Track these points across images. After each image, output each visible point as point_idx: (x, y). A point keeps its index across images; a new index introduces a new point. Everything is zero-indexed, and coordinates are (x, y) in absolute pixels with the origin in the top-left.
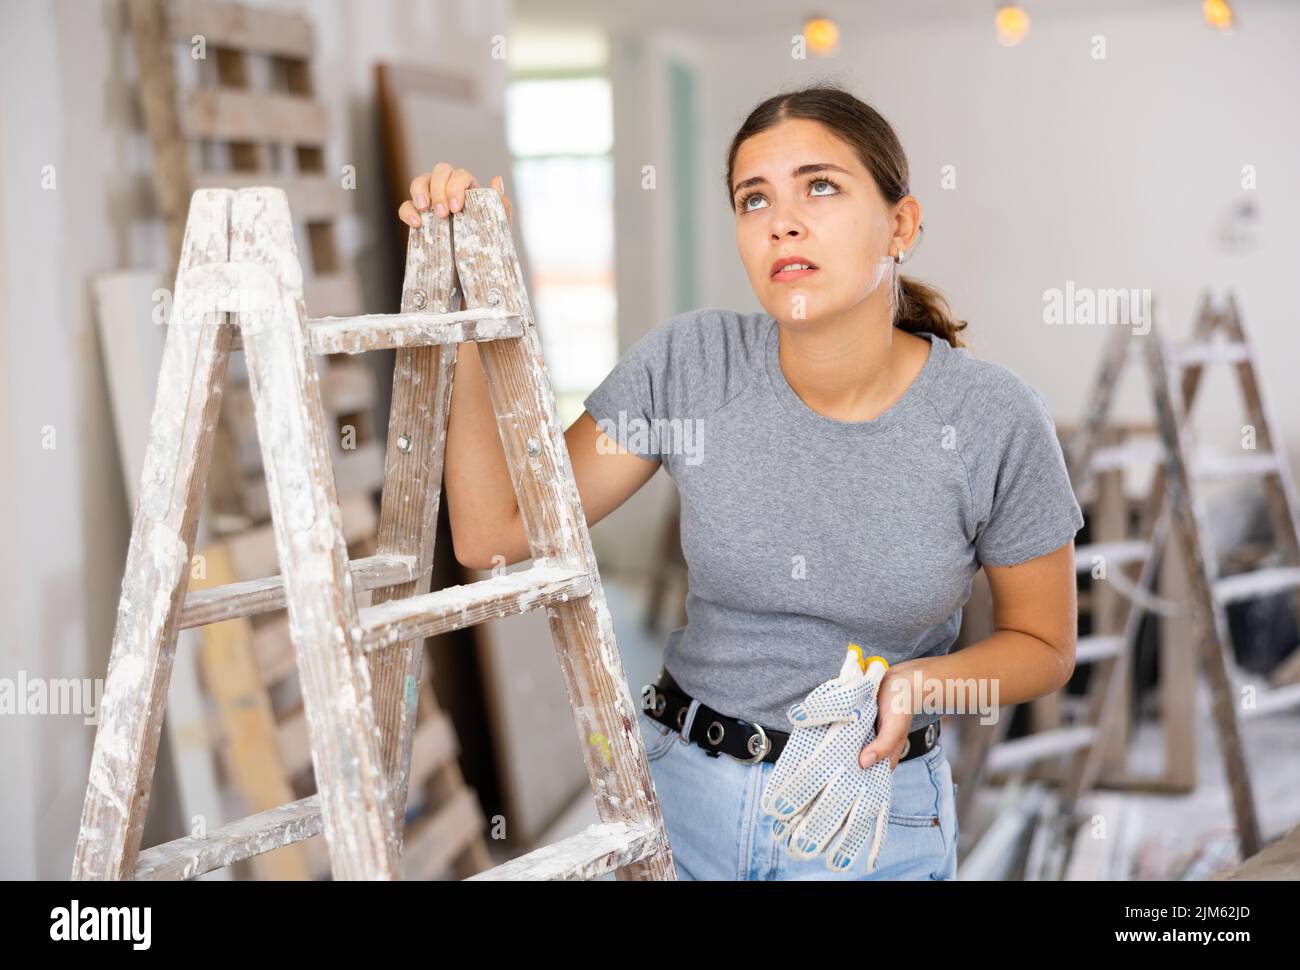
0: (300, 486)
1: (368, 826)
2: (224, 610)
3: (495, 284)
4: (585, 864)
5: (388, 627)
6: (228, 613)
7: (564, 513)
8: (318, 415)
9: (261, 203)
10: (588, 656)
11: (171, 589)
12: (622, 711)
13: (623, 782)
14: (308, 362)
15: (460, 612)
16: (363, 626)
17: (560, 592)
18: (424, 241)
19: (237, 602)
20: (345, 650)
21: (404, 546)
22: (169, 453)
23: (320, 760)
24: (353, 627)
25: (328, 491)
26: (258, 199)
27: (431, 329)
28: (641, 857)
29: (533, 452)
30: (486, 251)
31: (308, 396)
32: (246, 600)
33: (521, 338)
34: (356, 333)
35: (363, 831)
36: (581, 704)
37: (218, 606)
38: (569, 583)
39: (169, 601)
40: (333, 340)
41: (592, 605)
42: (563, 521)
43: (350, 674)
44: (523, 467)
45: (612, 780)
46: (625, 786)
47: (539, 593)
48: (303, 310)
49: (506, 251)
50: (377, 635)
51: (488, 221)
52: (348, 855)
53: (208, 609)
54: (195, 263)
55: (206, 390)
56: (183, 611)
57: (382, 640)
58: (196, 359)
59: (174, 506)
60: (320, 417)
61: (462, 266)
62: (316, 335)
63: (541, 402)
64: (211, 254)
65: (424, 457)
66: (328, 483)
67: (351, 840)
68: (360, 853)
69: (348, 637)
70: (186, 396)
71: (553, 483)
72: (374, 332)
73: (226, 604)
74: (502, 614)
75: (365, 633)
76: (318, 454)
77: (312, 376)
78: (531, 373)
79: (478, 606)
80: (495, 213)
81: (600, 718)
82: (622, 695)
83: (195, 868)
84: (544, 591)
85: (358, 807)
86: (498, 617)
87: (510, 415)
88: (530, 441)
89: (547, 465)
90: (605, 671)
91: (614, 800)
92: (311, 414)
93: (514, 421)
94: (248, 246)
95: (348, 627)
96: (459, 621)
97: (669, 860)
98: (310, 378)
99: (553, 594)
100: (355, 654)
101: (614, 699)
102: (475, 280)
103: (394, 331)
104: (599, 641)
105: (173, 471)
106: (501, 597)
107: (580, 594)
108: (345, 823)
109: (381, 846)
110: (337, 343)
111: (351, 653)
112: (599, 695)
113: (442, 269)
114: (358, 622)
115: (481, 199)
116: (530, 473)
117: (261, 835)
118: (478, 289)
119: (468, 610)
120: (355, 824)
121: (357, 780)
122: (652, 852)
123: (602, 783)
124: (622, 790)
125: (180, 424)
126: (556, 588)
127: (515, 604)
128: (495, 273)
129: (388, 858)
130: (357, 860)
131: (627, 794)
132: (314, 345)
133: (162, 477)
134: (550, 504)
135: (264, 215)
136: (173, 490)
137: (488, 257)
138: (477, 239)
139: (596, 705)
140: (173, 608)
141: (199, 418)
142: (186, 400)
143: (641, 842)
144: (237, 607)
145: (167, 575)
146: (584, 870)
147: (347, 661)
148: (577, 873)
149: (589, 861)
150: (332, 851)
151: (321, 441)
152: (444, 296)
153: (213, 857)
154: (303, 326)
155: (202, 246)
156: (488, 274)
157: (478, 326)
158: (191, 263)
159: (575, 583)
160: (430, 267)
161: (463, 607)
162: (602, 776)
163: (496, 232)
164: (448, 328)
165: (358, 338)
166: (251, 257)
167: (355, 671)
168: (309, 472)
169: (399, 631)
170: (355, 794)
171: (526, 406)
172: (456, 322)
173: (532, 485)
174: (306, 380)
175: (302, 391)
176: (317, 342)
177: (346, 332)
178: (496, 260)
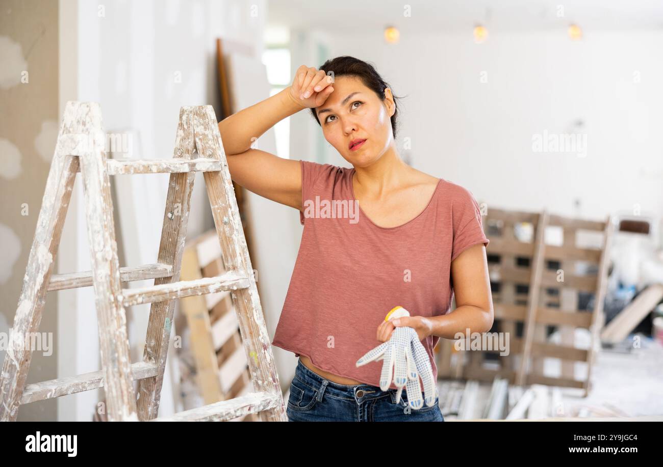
0: (99, 232)
1: (120, 384)
2: (71, 284)
3: (210, 147)
4: (236, 409)
5: (137, 296)
6: (72, 285)
7: (238, 250)
8: (108, 201)
9: (88, 108)
10: (248, 315)
11: (44, 273)
12: (263, 341)
13: (263, 373)
14: (105, 178)
15: (177, 291)
16: (124, 295)
17: (233, 285)
18: (183, 127)
19: (78, 281)
20: (114, 305)
21: (168, 260)
22: (48, 214)
23: (103, 354)
24: (119, 295)
25: (111, 234)
26: (88, 106)
27: (171, 166)
28: (268, 408)
29: (225, 223)
30: (207, 132)
31: (104, 193)
32: (83, 280)
33: (220, 171)
34: (132, 166)
35: (118, 386)
36: (246, 338)
37: (68, 282)
38: (237, 281)
39: (42, 279)
40: (119, 169)
41: (250, 292)
42: (238, 254)
43: (115, 316)
44: (222, 230)
45: (259, 373)
46: (264, 376)
47: (221, 285)
48: (105, 155)
49: (214, 133)
50: (131, 299)
51: (207, 120)
52: (113, 397)
53: (63, 283)
54: (65, 132)
55: (64, 188)
56: (50, 283)
57: (133, 301)
58: (61, 175)
59: (48, 237)
60: (110, 202)
61: (197, 140)
62: (110, 167)
63: (228, 200)
64: (71, 129)
65: (178, 222)
66: (111, 231)
67: (114, 390)
68: (117, 397)
69: (116, 299)
70: (56, 190)
71: (234, 237)
72: (141, 166)
73: (72, 281)
74: (200, 294)
75: (124, 298)
76: (107, 218)
77: (107, 184)
78: (225, 187)
79: (186, 289)
80: (210, 115)
81: (253, 344)
82: (263, 334)
83: (53, 394)
84: (223, 284)
85: (117, 375)
86: (198, 295)
87: (217, 206)
88: (224, 217)
89: (232, 228)
90: (255, 322)
91: (260, 382)
92: (105, 200)
93: (218, 209)
94: (83, 127)
95: (116, 294)
96: (176, 295)
97: (283, 410)
98: (105, 185)
99: (228, 286)
100: (119, 307)
101: (259, 335)
102: (202, 146)
103: (152, 165)
104: (253, 309)
105: (48, 222)
106: (199, 286)
107: (243, 287)
108: (112, 383)
109: (125, 393)
110: (121, 170)
111: (117, 306)
112: (253, 334)
113: (190, 140)
114: (121, 293)
115: (204, 110)
116: (224, 233)
117: (88, 382)
118: (203, 150)
119: (181, 290)
120: (115, 383)
121: (117, 364)
122: (274, 406)
123: (255, 374)
124: (263, 377)
125: (53, 202)
126: (231, 283)
127: (207, 289)
128: (210, 142)
129: (128, 399)
130: (115, 399)
131: (265, 379)
132: (109, 171)
133: (44, 225)
134: (233, 246)
135: (89, 113)
136: (48, 230)
137: (207, 136)
138: (203, 127)
139: (252, 338)
140: (45, 282)
141: (61, 201)
142: (56, 192)
143: (268, 401)
144: (78, 283)
145: (43, 267)
146: (235, 411)
147: (114, 309)
148: (232, 413)
149: (239, 407)
150: (107, 395)
151: (109, 213)
152: (190, 152)
153: (63, 390)
154: (104, 162)
155: (68, 126)
156: (207, 143)
157: (197, 165)
158: (63, 133)
159: (241, 281)
160: (185, 139)
161: (179, 289)
162: (255, 371)
163: (210, 123)
164: (180, 165)
165: (133, 168)
166: (84, 132)
167: (118, 314)
168: (102, 226)
169: (143, 298)
170: (116, 370)
171: (223, 202)
172: (185, 163)
173: (226, 237)
174: (104, 185)
175: (101, 190)
176: (110, 169)
177: (126, 165)
178: (210, 137)
